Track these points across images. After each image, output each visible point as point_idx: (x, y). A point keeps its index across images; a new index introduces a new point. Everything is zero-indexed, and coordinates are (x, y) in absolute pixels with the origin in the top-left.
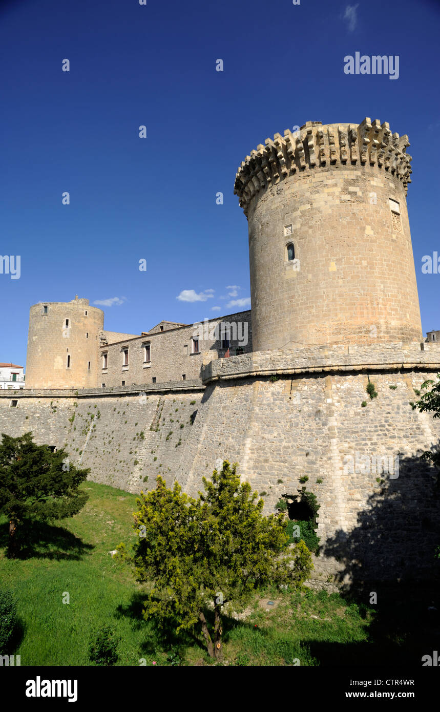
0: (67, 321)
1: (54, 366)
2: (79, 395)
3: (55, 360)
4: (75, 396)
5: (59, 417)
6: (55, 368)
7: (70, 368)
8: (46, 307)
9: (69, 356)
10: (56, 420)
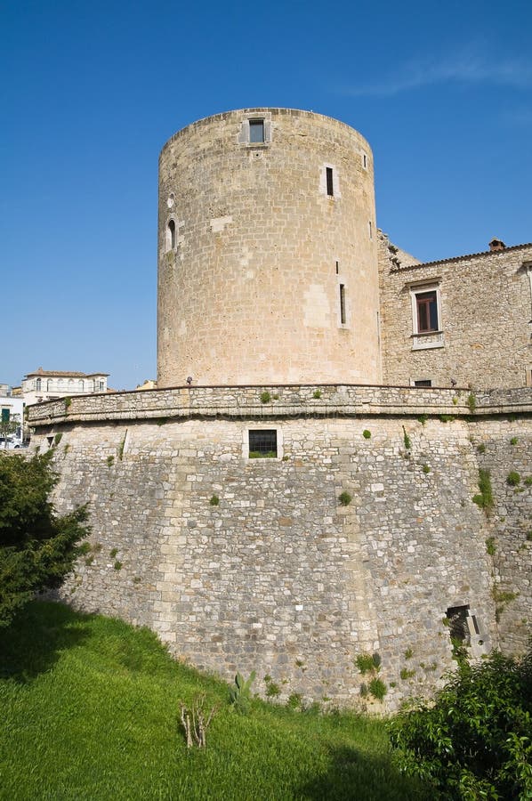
0: (329, 171)
1: (303, 315)
2: (478, 411)
3: (307, 295)
4: (466, 411)
5: (442, 492)
6: (306, 323)
7: (347, 325)
8: (256, 122)
9: (342, 286)
10: (439, 505)
